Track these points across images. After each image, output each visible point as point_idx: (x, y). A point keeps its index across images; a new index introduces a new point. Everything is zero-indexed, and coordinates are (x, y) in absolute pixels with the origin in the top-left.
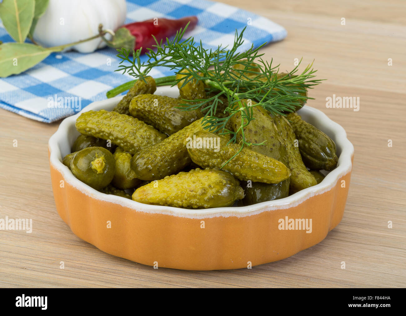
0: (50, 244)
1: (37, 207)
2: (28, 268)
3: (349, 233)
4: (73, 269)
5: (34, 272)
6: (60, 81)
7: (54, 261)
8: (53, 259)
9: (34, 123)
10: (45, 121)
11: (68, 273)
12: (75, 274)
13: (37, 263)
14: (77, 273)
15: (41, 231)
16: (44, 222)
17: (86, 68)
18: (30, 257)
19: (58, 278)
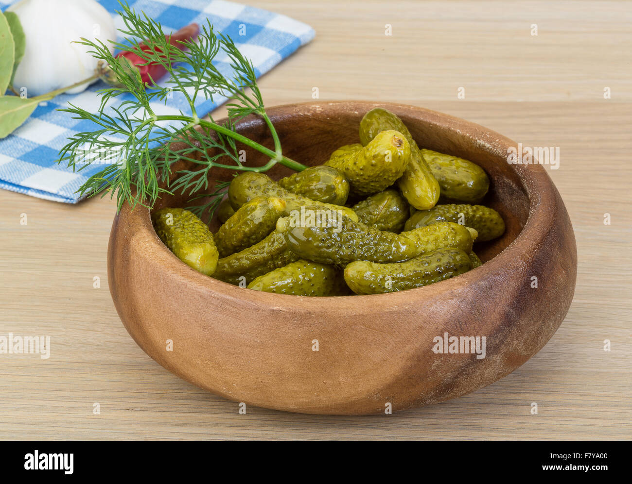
0: (147, 371)
1: (108, 324)
2: (135, 409)
4: (189, 401)
5: (145, 412)
6: (60, 139)
7: (163, 395)
8: (159, 392)
9: (53, 205)
10: (68, 201)
11: (186, 408)
12: (195, 408)
13: (143, 401)
14: (195, 407)
15: (128, 356)
16: (126, 344)
18: (132, 394)
19: (176, 417)
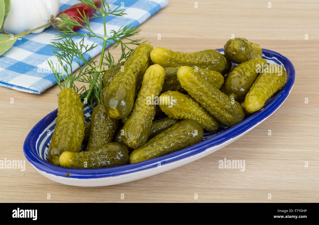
3: (277, 153)
6: (29, 58)
10: (36, 92)
17: (43, 46)
